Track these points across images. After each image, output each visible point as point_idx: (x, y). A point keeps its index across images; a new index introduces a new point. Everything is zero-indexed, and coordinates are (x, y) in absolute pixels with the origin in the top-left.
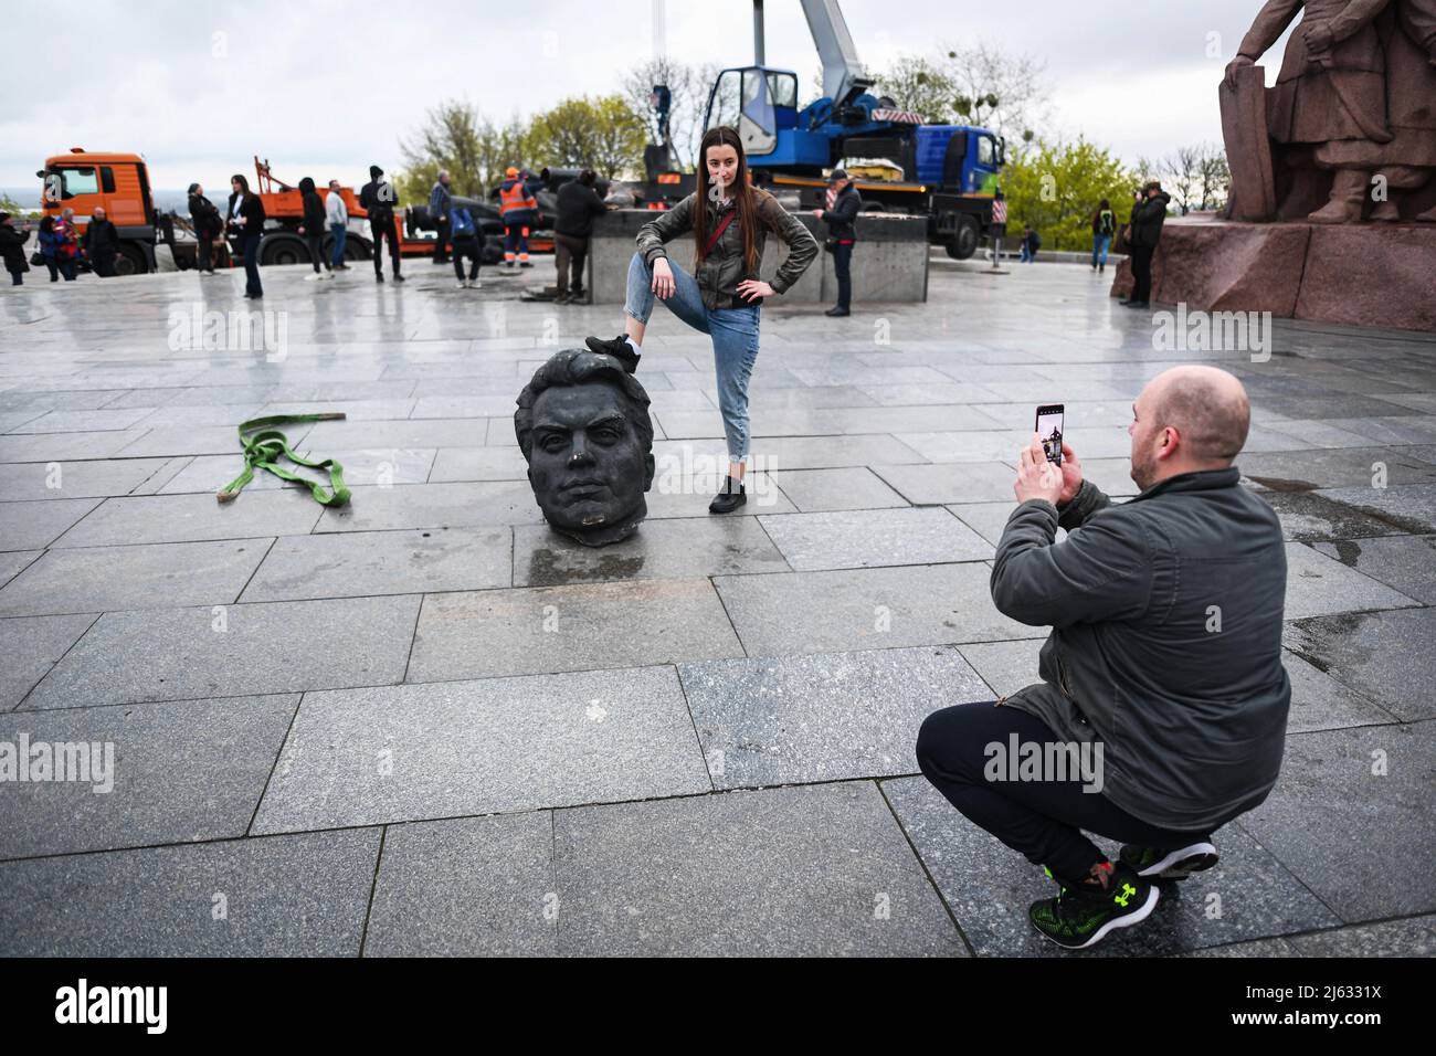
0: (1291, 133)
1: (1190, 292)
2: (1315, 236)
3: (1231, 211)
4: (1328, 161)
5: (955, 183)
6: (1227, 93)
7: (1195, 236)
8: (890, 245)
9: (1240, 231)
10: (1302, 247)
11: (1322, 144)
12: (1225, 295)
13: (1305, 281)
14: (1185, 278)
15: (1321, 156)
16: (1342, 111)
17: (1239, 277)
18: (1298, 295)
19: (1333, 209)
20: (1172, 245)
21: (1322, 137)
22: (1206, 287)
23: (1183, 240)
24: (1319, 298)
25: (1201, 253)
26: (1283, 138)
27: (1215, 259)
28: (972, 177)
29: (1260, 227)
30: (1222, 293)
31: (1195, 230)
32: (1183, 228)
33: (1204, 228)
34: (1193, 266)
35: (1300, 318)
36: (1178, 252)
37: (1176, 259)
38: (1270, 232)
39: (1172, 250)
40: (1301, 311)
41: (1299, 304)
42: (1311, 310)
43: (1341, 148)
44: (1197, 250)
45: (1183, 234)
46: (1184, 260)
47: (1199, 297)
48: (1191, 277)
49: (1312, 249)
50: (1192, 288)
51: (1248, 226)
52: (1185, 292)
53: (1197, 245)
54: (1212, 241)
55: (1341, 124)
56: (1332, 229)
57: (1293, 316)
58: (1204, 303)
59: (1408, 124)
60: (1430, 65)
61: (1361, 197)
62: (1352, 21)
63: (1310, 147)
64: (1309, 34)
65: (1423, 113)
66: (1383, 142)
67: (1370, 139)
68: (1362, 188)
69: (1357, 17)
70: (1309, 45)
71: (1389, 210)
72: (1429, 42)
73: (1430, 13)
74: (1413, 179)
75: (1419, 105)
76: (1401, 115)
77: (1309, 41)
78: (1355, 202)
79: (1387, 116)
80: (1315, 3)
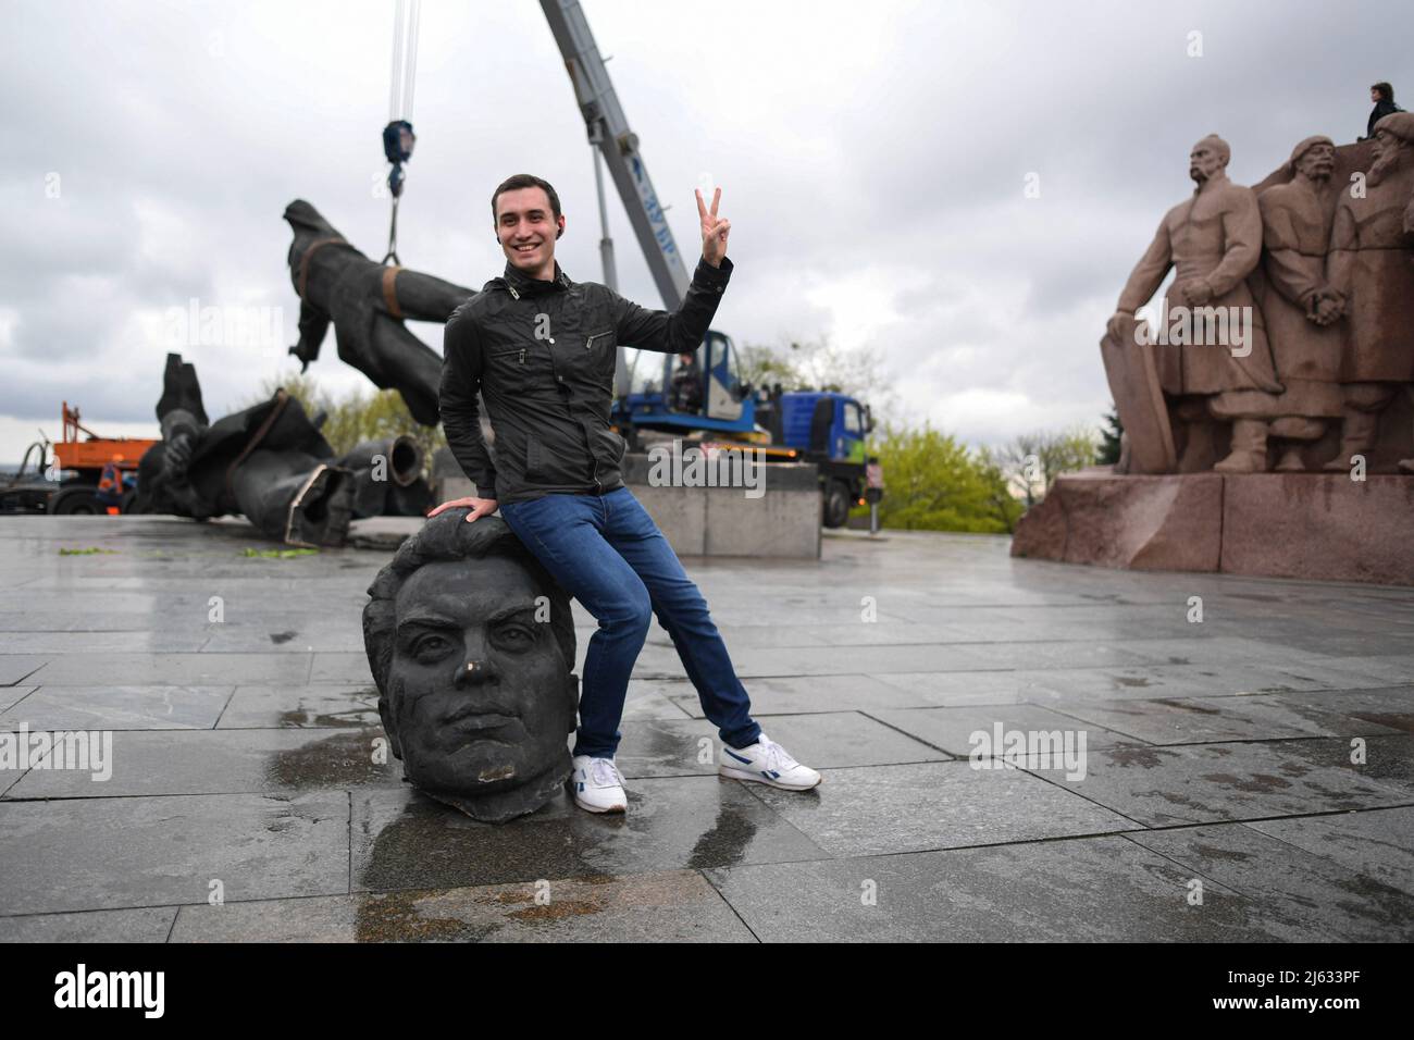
0: (1183, 385)
1: (1100, 549)
2: (1228, 486)
3: (1128, 466)
4: (1224, 412)
5: (823, 449)
6: (1111, 347)
7: (1098, 489)
8: (779, 494)
9: (1146, 483)
10: (1217, 498)
11: (1216, 395)
12: (1146, 547)
13: (1226, 532)
14: (1094, 534)
15: (1216, 406)
16: (1232, 363)
17: (1156, 529)
18: (1221, 548)
19: (1238, 460)
20: (1074, 501)
21: (1215, 388)
22: (1119, 542)
23: (1084, 495)
24: (1244, 549)
25: (1106, 507)
26: (1175, 390)
27: (1124, 512)
28: (840, 443)
29: (1168, 478)
30: (1141, 546)
31: (1098, 484)
32: (1083, 482)
33: (1106, 482)
34: (1100, 520)
35: (1227, 572)
36: (1082, 507)
37: (1079, 514)
38: (1182, 482)
39: (1075, 505)
40: (1225, 564)
41: (1224, 558)
42: (1238, 563)
43: (1236, 398)
44: (1102, 503)
45: (1085, 488)
46: (1090, 515)
47: (1113, 552)
48: (1099, 531)
49: (1227, 499)
50: (1102, 544)
51: (1155, 478)
52: (1094, 550)
53: (1102, 498)
54: (1118, 493)
55: (1232, 375)
56: (1244, 478)
57: (1219, 569)
58: (1120, 558)
59: (1299, 376)
60: (1309, 320)
61: (1264, 448)
62: (1228, 277)
63: (1203, 399)
64: (1188, 289)
65: (1309, 366)
66: (1276, 394)
67: (1263, 389)
68: (1263, 438)
69: (1233, 273)
70: (1189, 299)
71: (1293, 461)
72: (1304, 298)
73: (1299, 270)
74: (1312, 430)
75: (1304, 358)
76: (1288, 367)
77: (1189, 296)
78: (1258, 452)
79: (1275, 368)
80: (1187, 262)
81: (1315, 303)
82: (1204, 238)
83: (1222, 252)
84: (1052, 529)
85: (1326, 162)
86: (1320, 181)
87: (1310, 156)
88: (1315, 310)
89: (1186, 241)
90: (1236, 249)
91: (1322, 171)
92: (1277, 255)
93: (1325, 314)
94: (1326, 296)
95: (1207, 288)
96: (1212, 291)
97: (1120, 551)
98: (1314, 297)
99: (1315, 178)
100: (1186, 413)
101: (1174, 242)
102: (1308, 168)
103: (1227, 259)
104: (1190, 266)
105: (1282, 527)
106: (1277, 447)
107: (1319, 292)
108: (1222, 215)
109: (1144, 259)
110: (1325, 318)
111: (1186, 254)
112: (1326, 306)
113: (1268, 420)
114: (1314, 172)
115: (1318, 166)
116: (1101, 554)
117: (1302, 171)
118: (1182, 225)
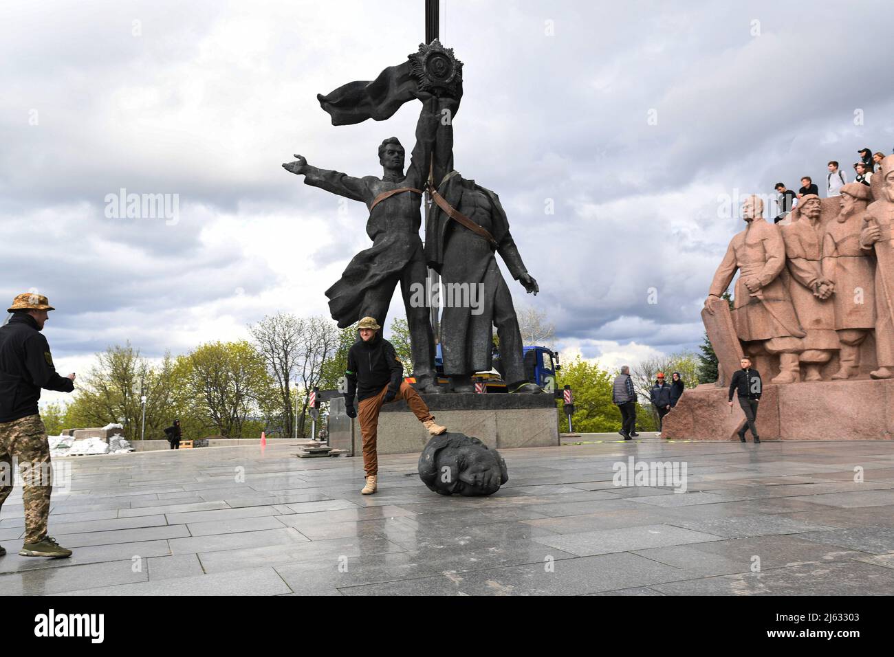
1: (713, 430)
2: (779, 391)
3: (723, 382)
4: (774, 349)
10: (775, 397)
11: (768, 340)
13: (782, 417)
14: (708, 422)
15: (769, 346)
16: (775, 321)
18: (779, 425)
19: (784, 376)
20: (695, 404)
21: (768, 336)
22: (723, 426)
23: (701, 400)
24: (793, 426)
25: (714, 407)
26: (746, 339)
27: (724, 409)
31: (708, 394)
32: (700, 393)
33: (713, 392)
34: (711, 415)
35: (784, 439)
36: (700, 407)
37: (699, 412)
39: (696, 406)
40: (784, 435)
41: (782, 431)
42: (790, 434)
43: (780, 341)
44: (712, 405)
45: (702, 396)
46: (705, 412)
47: (721, 431)
48: (712, 421)
49: (780, 398)
50: (714, 428)
52: (710, 431)
53: (711, 402)
54: (719, 399)
55: (776, 329)
56: (789, 386)
57: (780, 438)
58: (725, 435)
59: (812, 327)
60: (815, 296)
61: (798, 369)
62: (769, 275)
63: (762, 342)
64: (748, 283)
65: (818, 321)
66: (801, 338)
67: (793, 336)
68: (797, 363)
69: (771, 273)
70: (748, 288)
71: (814, 374)
72: (811, 285)
73: (806, 270)
74: (823, 357)
75: (815, 317)
76: (807, 323)
77: (748, 286)
78: (795, 371)
79: (799, 324)
80: (746, 267)
81: (818, 287)
82: (755, 253)
83: (765, 261)
84: (685, 422)
85: (816, 209)
86: (814, 219)
87: (807, 206)
88: (818, 292)
89: (744, 255)
90: (772, 259)
91: (815, 214)
92: (793, 261)
93: (823, 293)
94: (822, 283)
95: (758, 282)
96: (760, 283)
97: (724, 431)
98: (817, 283)
99: (811, 218)
100: (753, 351)
101: (738, 255)
102: (807, 212)
103: (768, 265)
104: (748, 269)
105: (812, 411)
106: (804, 366)
107: (819, 281)
108: (763, 240)
109: (722, 265)
110: (823, 295)
111: (744, 262)
112: (823, 288)
113: (799, 352)
114: (810, 214)
115: (812, 211)
116: (713, 434)
117: (804, 214)
118: (741, 246)
